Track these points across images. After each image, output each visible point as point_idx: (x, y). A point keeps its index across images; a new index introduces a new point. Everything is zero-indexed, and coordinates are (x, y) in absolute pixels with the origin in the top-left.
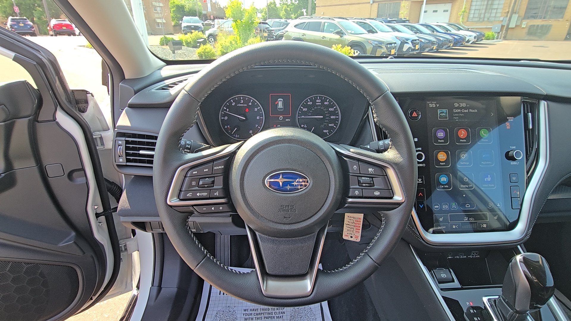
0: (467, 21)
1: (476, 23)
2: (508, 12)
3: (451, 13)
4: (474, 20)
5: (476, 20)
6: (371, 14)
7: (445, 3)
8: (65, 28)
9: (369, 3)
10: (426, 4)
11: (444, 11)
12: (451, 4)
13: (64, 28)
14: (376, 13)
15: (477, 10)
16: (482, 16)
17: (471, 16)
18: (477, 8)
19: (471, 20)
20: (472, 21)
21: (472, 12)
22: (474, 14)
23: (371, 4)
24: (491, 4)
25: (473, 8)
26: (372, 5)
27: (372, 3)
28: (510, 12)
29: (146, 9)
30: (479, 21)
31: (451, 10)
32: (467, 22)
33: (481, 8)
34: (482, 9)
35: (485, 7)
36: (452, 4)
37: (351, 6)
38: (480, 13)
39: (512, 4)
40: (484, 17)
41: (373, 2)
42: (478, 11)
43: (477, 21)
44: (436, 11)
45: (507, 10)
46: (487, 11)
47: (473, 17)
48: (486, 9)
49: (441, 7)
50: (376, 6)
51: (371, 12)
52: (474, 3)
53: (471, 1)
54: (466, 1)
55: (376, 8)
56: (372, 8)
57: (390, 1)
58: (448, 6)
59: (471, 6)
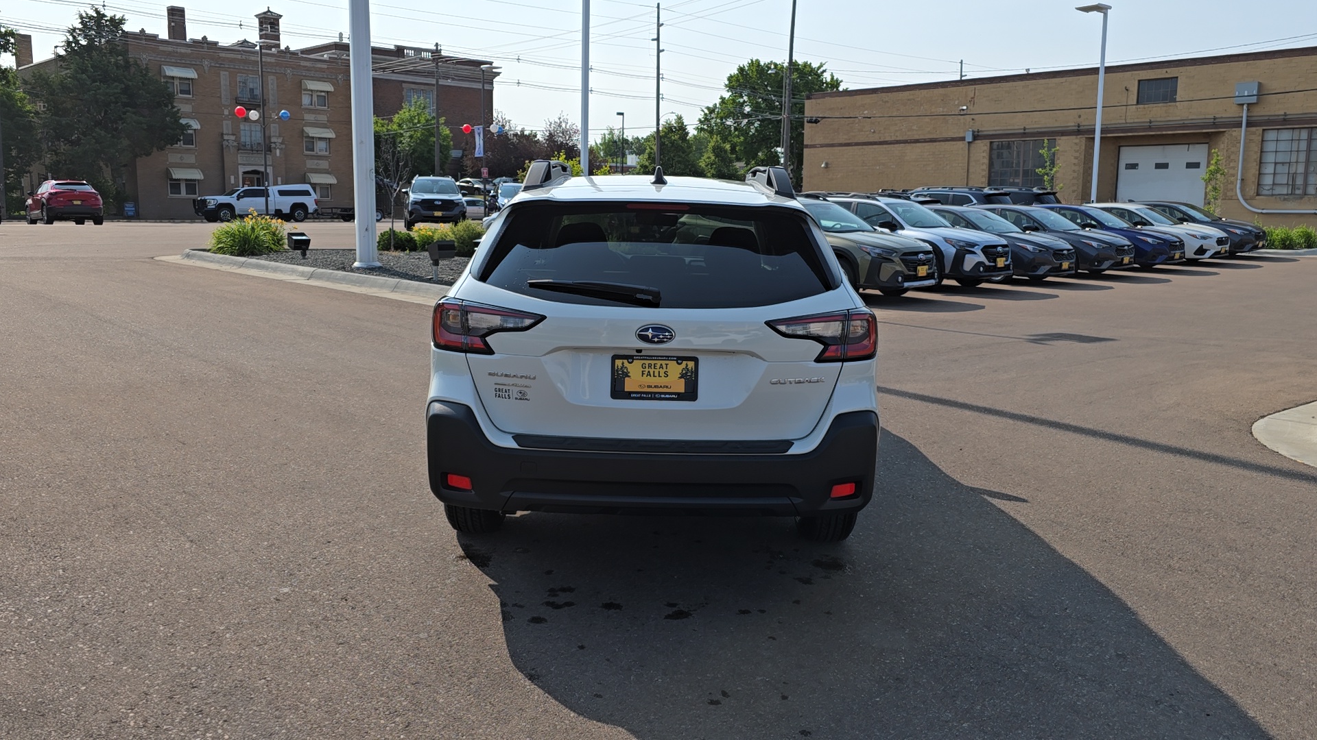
0: (1257, 195)
1: (1285, 199)
4: (1275, 192)
5: (1284, 191)
6: (970, 171)
7: (1189, 144)
8: (79, 203)
9: (963, 139)
11: (1190, 165)
12: (1207, 145)
13: (75, 203)
14: (985, 167)
15: (1283, 163)
16: (1300, 181)
17: (1268, 180)
18: (1280, 158)
19: (1270, 192)
20: (1272, 195)
21: (1269, 169)
22: (1274, 174)
23: (969, 143)
25: (1270, 158)
26: (972, 145)
27: (971, 140)
30: (1291, 194)
31: (1209, 162)
32: (1257, 197)
33: (1293, 160)
34: (1297, 162)
35: (1302, 157)
36: (1209, 148)
37: (909, 147)
38: (1292, 172)
40: (1306, 184)
41: (976, 137)
42: (1286, 167)
43: (1287, 195)
44: (1164, 166)
46: (1311, 169)
47: (1274, 184)
48: (1308, 162)
49: (1178, 155)
50: (982, 147)
51: (971, 164)
52: (1270, 147)
53: (1260, 138)
54: (1245, 139)
55: (985, 154)
56: (971, 155)
57: (1024, 134)
58: (1198, 153)
59: (1262, 152)
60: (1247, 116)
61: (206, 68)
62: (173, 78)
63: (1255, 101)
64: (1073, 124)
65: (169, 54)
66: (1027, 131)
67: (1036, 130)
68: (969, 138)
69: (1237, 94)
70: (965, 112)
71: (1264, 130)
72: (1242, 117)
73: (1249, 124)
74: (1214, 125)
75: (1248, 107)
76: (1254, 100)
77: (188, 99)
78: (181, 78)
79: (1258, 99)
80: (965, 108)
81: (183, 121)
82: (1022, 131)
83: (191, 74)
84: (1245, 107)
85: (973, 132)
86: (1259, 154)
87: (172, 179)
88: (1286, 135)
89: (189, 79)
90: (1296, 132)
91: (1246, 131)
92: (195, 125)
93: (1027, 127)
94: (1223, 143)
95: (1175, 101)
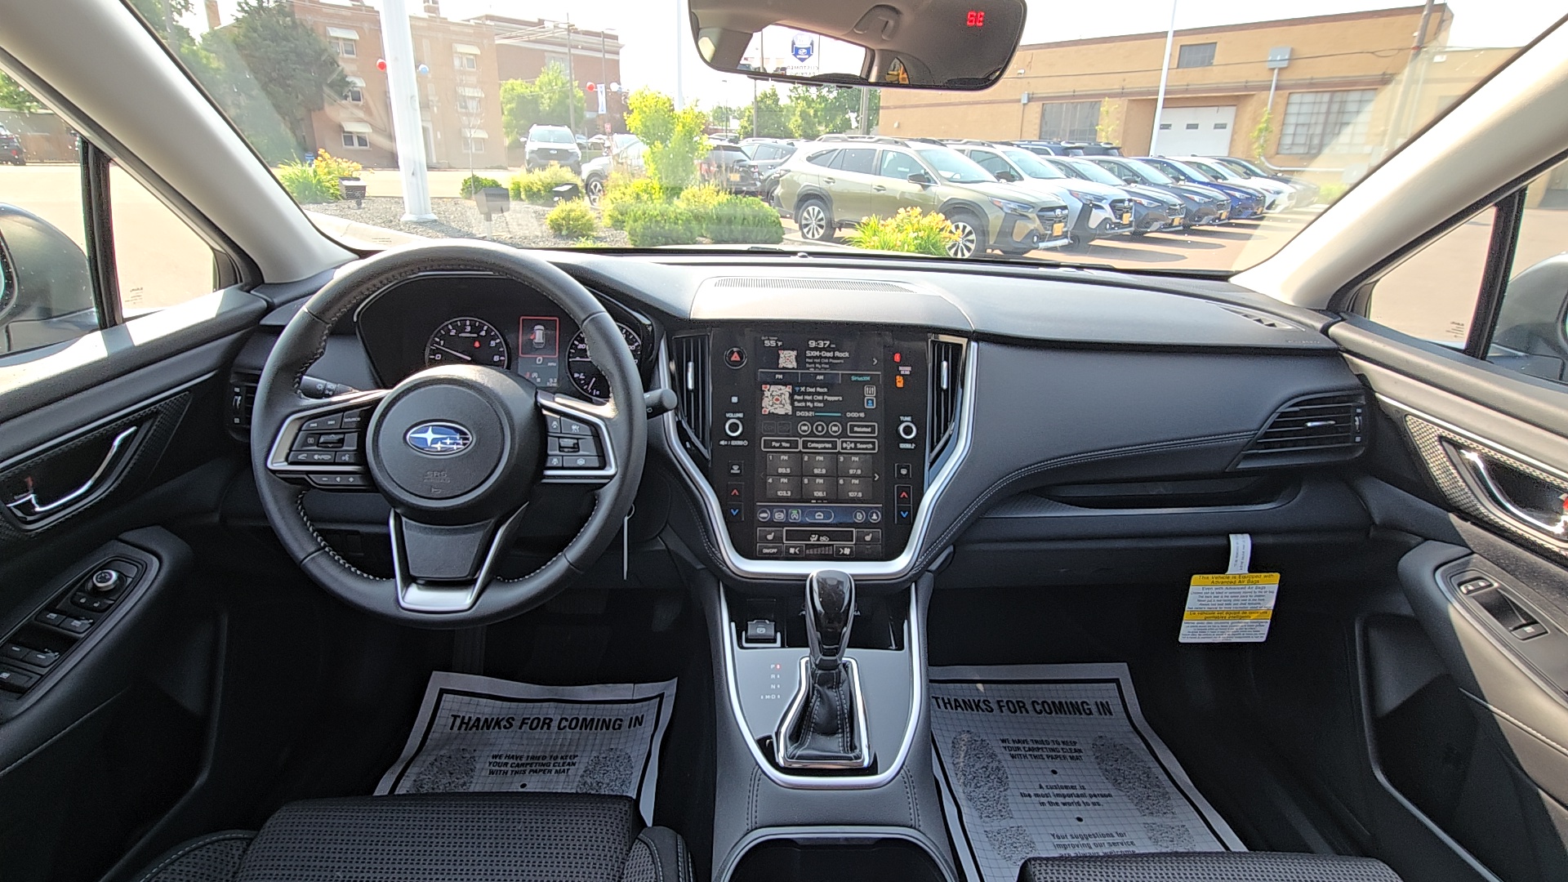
0: (1277, 154)
1: (1302, 158)
2: (1384, 133)
3: (1234, 133)
4: (1295, 151)
5: (1301, 150)
6: (1024, 130)
7: (1219, 106)
9: (1019, 101)
10: (1163, 108)
11: (1217, 126)
12: (1234, 108)
14: (1037, 127)
15: (1303, 125)
16: (1317, 141)
17: (1288, 140)
18: (1302, 120)
19: (1288, 152)
20: (1290, 154)
21: (1290, 130)
22: (1294, 135)
23: (1024, 104)
24: (1339, 112)
25: (1292, 120)
26: (1027, 107)
27: (1026, 102)
28: (1389, 131)
29: (440, 104)
30: (1307, 153)
31: (1235, 124)
32: (1277, 156)
33: (1313, 121)
34: (1316, 124)
35: (1322, 119)
36: (1237, 110)
37: (971, 108)
38: (1310, 132)
39: (1394, 114)
40: (1322, 145)
41: (1030, 100)
42: (1306, 128)
43: (1304, 154)
44: (1194, 126)
45: (1382, 128)
46: (1328, 130)
47: (1293, 144)
48: (1326, 123)
49: (1207, 117)
50: (1035, 109)
51: (1025, 124)
52: (1293, 109)
53: (1285, 101)
54: (1273, 101)
55: (1037, 115)
56: (1025, 116)
57: (1074, 97)
58: (1226, 115)
59: (1285, 114)
60: (1278, 80)
61: (367, 31)
62: (337, 38)
63: (1285, 66)
64: (1117, 87)
65: (331, 16)
66: (1076, 93)
67: (1084, 93)
68: (1025, 101)
69: (1270, 58)
70: (1022, 76)
71: (1290, 93)
72: (1272, 81)
73: (1277, 88)
74: (1246, 88)
75: (1279, 74)
76: (1284, 64)
77: (353, 59)
78: (344, 39)
79: (1289, 64)
80: (1022, 71)
81: (349, 79)
82: (1072, 94)
83: (354, 36)
84: (1276, 71)
85: (1029, 94)
86: (1283, 116)
87: (344, 132)
88: (1309, 98)
89: (351, 40)
90: (1319, 95)
91: (1274, 94)
92: (360, 83)
93: (1077, 90)
94: (1250, 107)
95: (1211, 64)
